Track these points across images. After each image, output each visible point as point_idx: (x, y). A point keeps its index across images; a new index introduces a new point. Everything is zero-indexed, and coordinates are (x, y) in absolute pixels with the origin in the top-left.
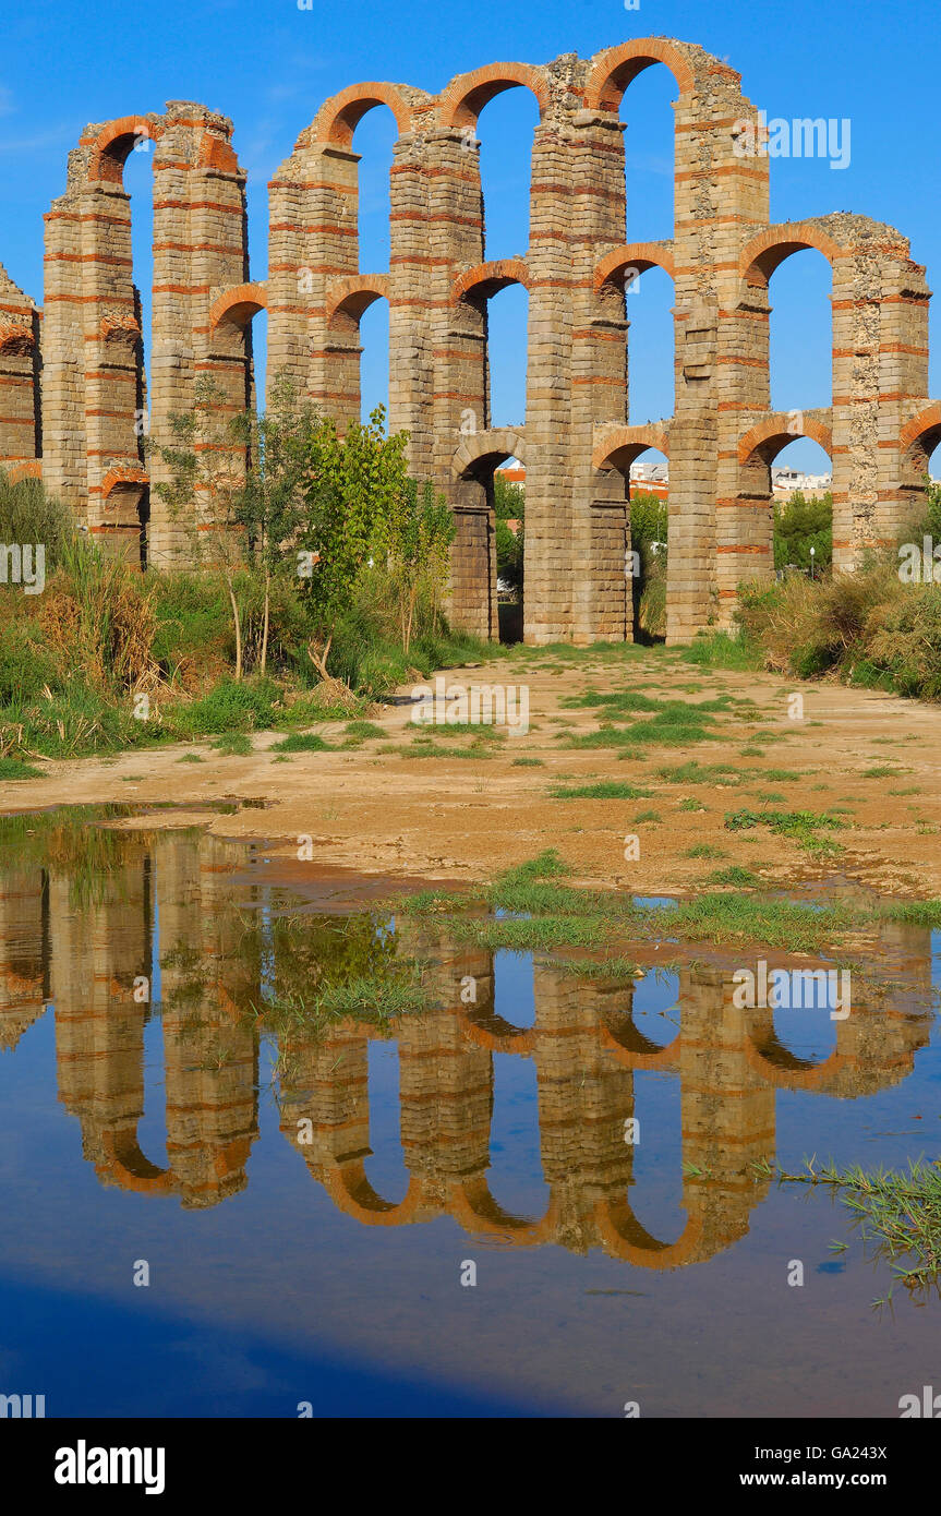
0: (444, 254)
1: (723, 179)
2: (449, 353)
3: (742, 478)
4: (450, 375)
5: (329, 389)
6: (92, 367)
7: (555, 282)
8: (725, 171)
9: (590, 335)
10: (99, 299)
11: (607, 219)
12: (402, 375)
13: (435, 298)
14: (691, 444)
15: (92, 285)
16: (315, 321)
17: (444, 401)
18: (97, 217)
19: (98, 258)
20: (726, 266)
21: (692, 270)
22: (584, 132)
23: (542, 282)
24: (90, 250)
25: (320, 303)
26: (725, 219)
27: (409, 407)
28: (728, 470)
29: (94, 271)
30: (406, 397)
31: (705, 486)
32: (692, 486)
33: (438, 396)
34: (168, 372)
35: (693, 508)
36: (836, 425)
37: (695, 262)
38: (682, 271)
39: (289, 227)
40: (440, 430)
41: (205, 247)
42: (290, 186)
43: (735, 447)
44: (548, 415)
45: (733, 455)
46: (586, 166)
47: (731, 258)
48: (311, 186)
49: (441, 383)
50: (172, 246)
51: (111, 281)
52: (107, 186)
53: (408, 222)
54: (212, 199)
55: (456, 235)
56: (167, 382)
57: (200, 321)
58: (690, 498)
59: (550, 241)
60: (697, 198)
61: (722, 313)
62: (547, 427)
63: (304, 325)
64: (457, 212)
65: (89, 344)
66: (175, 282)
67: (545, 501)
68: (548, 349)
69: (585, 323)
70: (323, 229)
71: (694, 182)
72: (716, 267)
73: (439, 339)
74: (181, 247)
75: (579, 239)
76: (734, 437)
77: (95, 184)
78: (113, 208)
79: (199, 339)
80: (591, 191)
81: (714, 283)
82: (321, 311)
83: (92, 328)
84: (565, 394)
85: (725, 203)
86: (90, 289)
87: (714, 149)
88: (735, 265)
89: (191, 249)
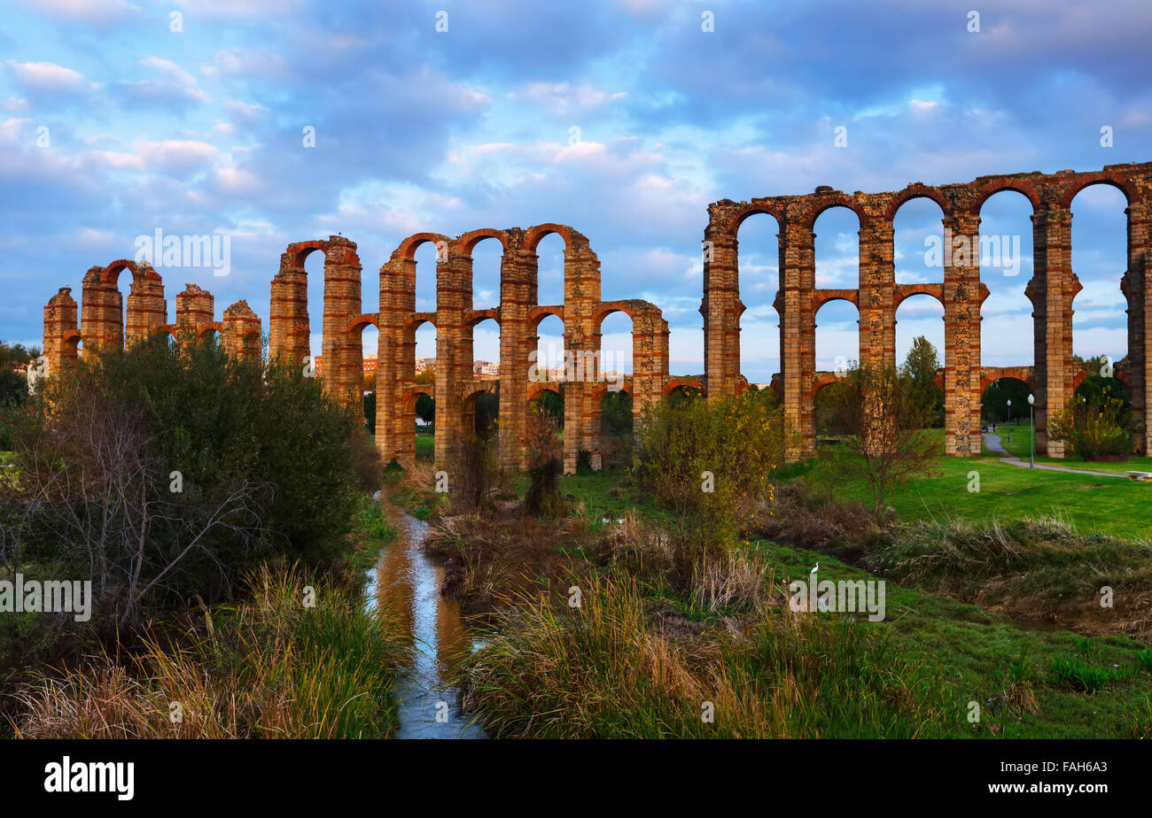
0: (460, 306)
1: (586, 282)
2: (461, 347)
3: (592, 404)
4: (462, 357)
5: (405, 361)
6: (290, 347)
7: (513, 321)
8: (587, 279)
9: (527, 343)
10: (294, 318)
11: (532, 295)
12: (442, 357)
13: (455, 324)
14: (574, 391)
15: (292, 312)
16: (398, 331)
17: (459, 368)
18: (294, 283)
19: (294, 300)
20: (587, 317)
21: (572, 318)
22: (523, 260)
23: (507, 321)
24: (291, 297)
25: (401, 324)
26: (587, 298)
27: (445, 371)
28: (588, 401)
29: (292, 306)
30: (444, 367)
31: (579, 409)
32: (575, 409)
33: (456, 366)
34: (330, 352)
35: (575, 418)
36: (634, 385)
37: (573, 315)
38: (568, 318)
39: (389, 291)
40: (457, 381)
41: (346, 298)
42: (390, 274)
43: (590, 392)
44: (510, 376)
45: (589, 395)
46: (525, 273)
47: (590, 314)
48: (398, 274)
49: (458, 360)
50: (333, 297)
51: (299, 310)
52: (298, 269)
53: (446, 293)
54: (349, 277)
55: (464, 298)
56: (329, 356)
57: (344, 329)
58: (573, 414)
59: (511, 304)
60: (574, 289)
61: (585, 337)
62: (509, 382)
63: (394, 333)
64: (465, 288)
65: (289, 337)
66: (333, 312)
67: (509, 413)
68: (510, 349)
69: (525, 338)
70: (403, 292)
71: (573, 283)
72: (583, 318)
73: (457, 342)
74: (336, 297)
75: (522, 303)
76: (591, 388)
77: (293, 269)
78: (300, 278)
79: (343, 337)
80: (527, 284)
81: (582, 324)
82: (401, 327)
83: (291, 330)
84: (516, 368)
85: (587, 292)
86: (291, 313)
87: (582, 269)
88: (591, 318)
89: (340, 298)
